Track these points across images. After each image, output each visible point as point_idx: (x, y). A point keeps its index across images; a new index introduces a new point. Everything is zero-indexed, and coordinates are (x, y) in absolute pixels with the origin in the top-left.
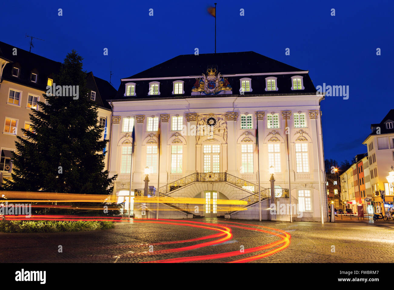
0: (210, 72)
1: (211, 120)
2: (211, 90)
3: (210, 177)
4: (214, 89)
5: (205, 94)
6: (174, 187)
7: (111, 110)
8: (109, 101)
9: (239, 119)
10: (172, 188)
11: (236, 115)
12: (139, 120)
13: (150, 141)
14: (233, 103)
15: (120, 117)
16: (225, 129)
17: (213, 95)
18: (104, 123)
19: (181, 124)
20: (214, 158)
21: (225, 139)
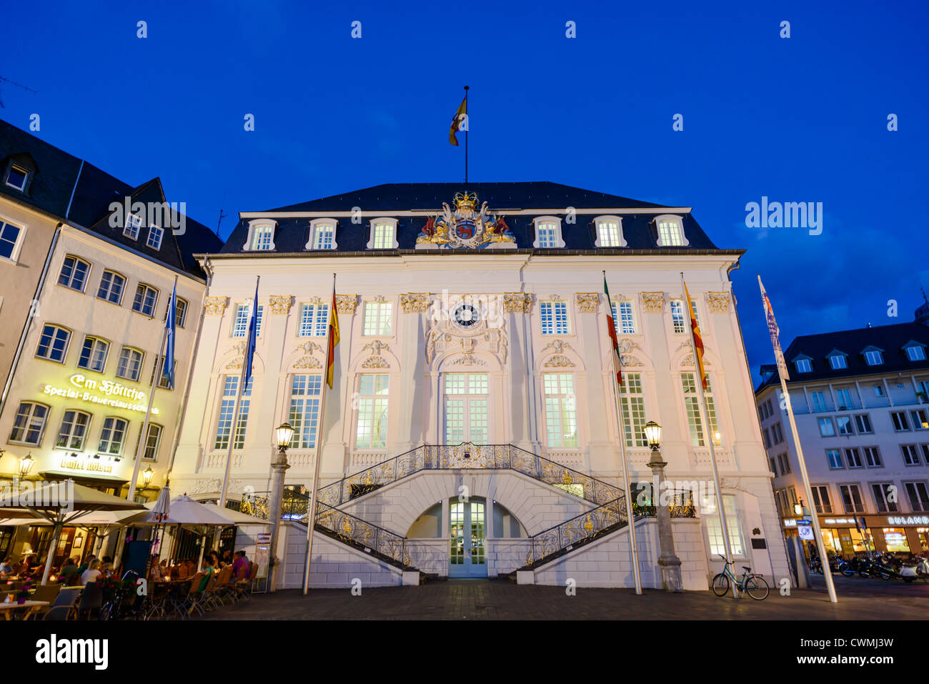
2: (466, 242)
3: (467, 457)
4: (472, 240)
5: (450, 247)
7: (203, 281)
8: (199, 258)
9: (536, 309)
10: (358, 491)
11: (528, 301)
12: (277, 306)
13: (303, 363)
14: (521, 271)
15: (228, 299)
16: (502, 333)
17: (470, 250)
18: (181, 313)
19: (388, 318)
20: (472, 408)
21: (502, 358)
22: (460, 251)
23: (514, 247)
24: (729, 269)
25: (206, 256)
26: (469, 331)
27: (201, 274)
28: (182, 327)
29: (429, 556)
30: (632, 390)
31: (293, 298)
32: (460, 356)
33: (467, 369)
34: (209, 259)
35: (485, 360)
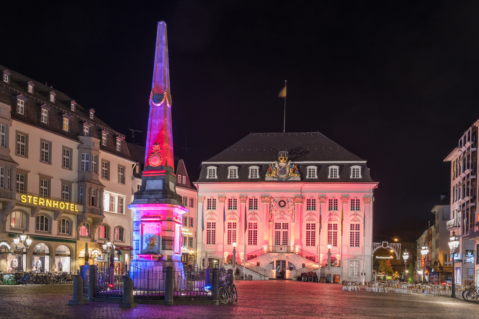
0: (281, 159)
1: (282, 202)
2: (283, 176)
3: (281, 249)
4: (285, 175)
5: (277, 179)
6: (252, 256)
7: (196, 191)
8: (195, 183)
9: (305, 202)
11: (303, 199)
14: (301, 188)
15: (205, 197)
16: (294, 210)
17: (284, 181)
18: (192, 203)
19: (257, 204)
20: (283, 234)
21: (293, 218)
22: (280, 181)
23: (299, 179)
24: (373, 188)
25: (197, 183)
26: (283, 209)
27: (195, 189)
28: (193, 207)
29: (271, 274)
30: (334, 229)
31: (225, 197)
32: (279, 217)
33: (282, 222)
34: (198, 183)
35: (288, 219)
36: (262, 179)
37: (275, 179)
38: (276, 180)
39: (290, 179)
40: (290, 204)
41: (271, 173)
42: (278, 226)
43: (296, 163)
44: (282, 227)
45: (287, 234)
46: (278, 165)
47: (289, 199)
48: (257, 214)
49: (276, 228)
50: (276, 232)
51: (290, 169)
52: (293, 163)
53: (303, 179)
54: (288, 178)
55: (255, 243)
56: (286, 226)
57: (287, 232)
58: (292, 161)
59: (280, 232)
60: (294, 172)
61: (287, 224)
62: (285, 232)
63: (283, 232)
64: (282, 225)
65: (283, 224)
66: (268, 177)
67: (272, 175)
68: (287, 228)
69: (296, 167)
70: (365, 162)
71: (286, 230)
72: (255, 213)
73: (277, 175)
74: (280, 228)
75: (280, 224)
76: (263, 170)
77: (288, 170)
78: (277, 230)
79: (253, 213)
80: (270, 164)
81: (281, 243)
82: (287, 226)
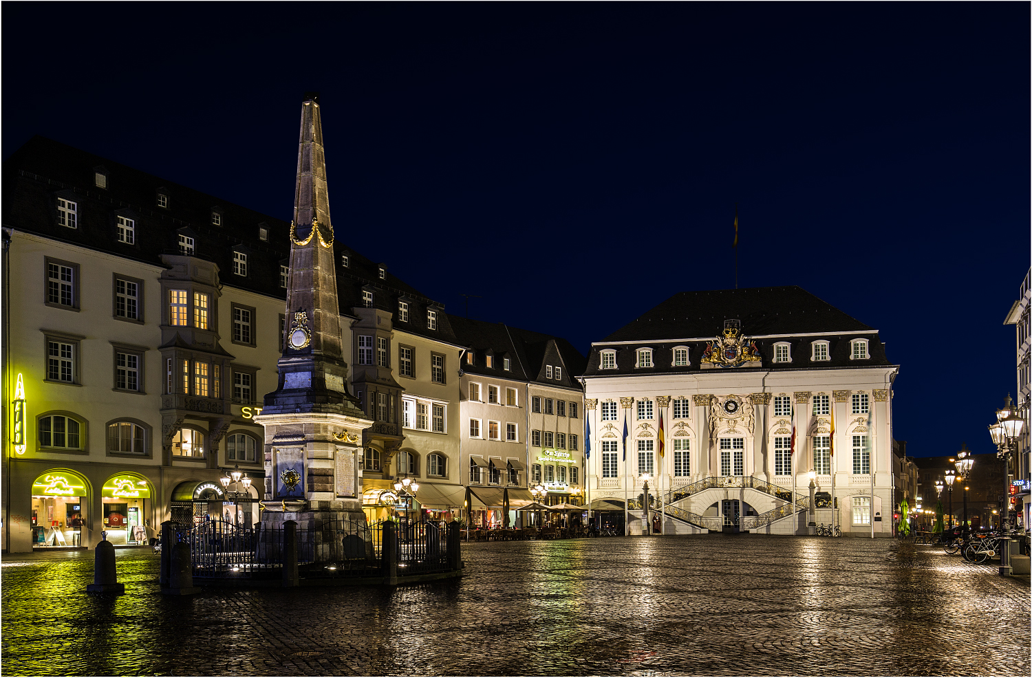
0: (727, 332)
1: (731, 404)
2: (730, 361)
3: (730, 482)
4: (734, 360)
6: (680, 495)
7: (580, 391)
8: (579, 378)
9: (772, 402)
10: (678, 497)
11: (767, 397)
12: (624, 403)
13: (642, 434)
14: (764, 379)
15: (597, 400)
16: (752, 416)
17: (732, 369)
18: (575, 410)
19: (687, 408)
20: (735, 457)
21: (751, 430)
22: (727, 369)
23: (760, 365)
24: (890, 375)
26: (732, 416)
27: (581, 388)
28: (577, 418)
29: (713, 524)
31: (633, 398)
32: (727, 429)
33: (732, 436)
34: (583, 378)
35: (742, 431)
36: (694, 368)
37: (717, 366)
38: (720, 367)
39: (743, 366)
40: (745, 406)
41: (710, 357)
42: (725, 443)
43: (753, 337)
44: (732, 445)
45: (741, 457)
46: (723, 343)
47: (743, 400)
48: (687, 425)
49: (722, 448)
50: (723, 453)
51: (744, 349)
52: (749, 338)
53: (768, 366)
54: (741, 364)
55: (687, 473)
56: (739, 443)
57: (741, 453)
58: (745, 335)
59: (729, 453)
60: (750, 353)
61: (742, 440)
62: (738, 453)
63: (735, 453)
64: (732, 442)
65: (734, 440)
66: (705, 364)
67: (711, 360)
68: (742, 447)
69: (754, 346)
70: (877, 331)
71: (740, 450)
72: (684, 424)
73: (721, 360)
74: (729, 447)
75: (729, 440)
76: (697, 353)
77: (739, 351)
78: (724, 451)
79: (681, 424)
80: (708, 341)
81: (732, 473)
82: (742, 443)
